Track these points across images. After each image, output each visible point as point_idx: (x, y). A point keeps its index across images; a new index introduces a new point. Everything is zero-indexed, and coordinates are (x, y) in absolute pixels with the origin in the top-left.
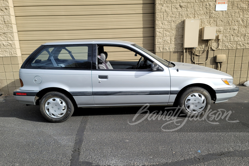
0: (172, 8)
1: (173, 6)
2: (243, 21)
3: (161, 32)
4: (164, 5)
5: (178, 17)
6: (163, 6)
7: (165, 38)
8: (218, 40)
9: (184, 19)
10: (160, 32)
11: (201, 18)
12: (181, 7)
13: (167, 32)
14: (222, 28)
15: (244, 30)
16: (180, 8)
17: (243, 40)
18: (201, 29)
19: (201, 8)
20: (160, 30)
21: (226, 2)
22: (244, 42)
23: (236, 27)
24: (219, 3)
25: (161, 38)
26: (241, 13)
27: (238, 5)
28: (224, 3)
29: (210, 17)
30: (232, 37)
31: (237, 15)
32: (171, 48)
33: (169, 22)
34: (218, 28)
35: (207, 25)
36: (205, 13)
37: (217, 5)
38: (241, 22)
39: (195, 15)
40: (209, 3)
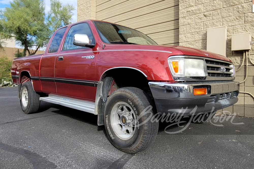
0: (196, 19)
1: (196, 17)
4: (187, 18)
5: (203, 28)
6: (185, 19)
12: (205, 16)
16: (205, 18)
19: (230, 13)
33: (192, 34)
36: (238, 18)
39: (224, 23)
40: (242, 5)
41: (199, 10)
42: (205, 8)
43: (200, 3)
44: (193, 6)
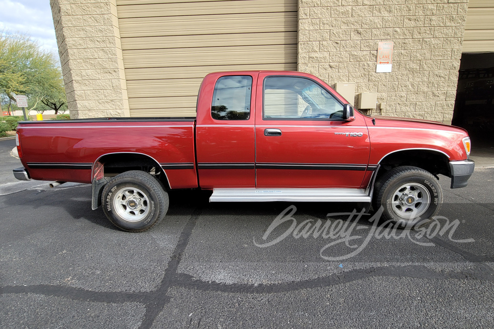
0: (320, 68)
1: (320, 67)
2: (413, 85)
4: (309, 65)
5: (327, 80)
6: (307, 66)
8: (381, 110)
9: (336, 82)
11: (358, 81)
12: (331, 67)
14: (384, 95)
15: (414, 97)
16: (330, 69)
17: (414, 110)
18: (358, 95)
19: (356, 69)
21: (390, 62)
22: (415, 113)
23: (403, 94)
24: (380, 63)
26: (411, 76)
27: (406, 65)
28: (388, 63)
29: (369, 81)
30: (398, 107)
31: (405, 78)
34: (379, 95)
35: (366, 91)
36: (363, 75)
37: (378, 66)
38: (410, 87)
39: (350, 78)
40: (368, 62)
41: (325, 58)
42: (330, 58)
43: (326, 50)
44: (316, 52)
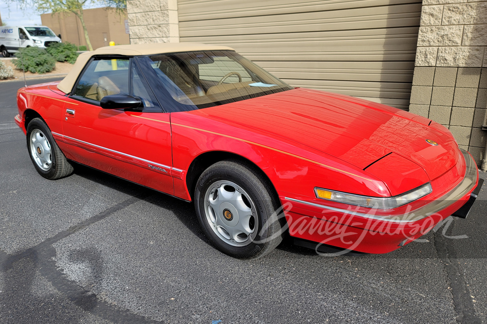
3: (435, 13)
7: (447, 30)
10: (432, 15)
13: (453, 15)
20: (434, 9)
25: (434, 28)
32: (460, 56)
